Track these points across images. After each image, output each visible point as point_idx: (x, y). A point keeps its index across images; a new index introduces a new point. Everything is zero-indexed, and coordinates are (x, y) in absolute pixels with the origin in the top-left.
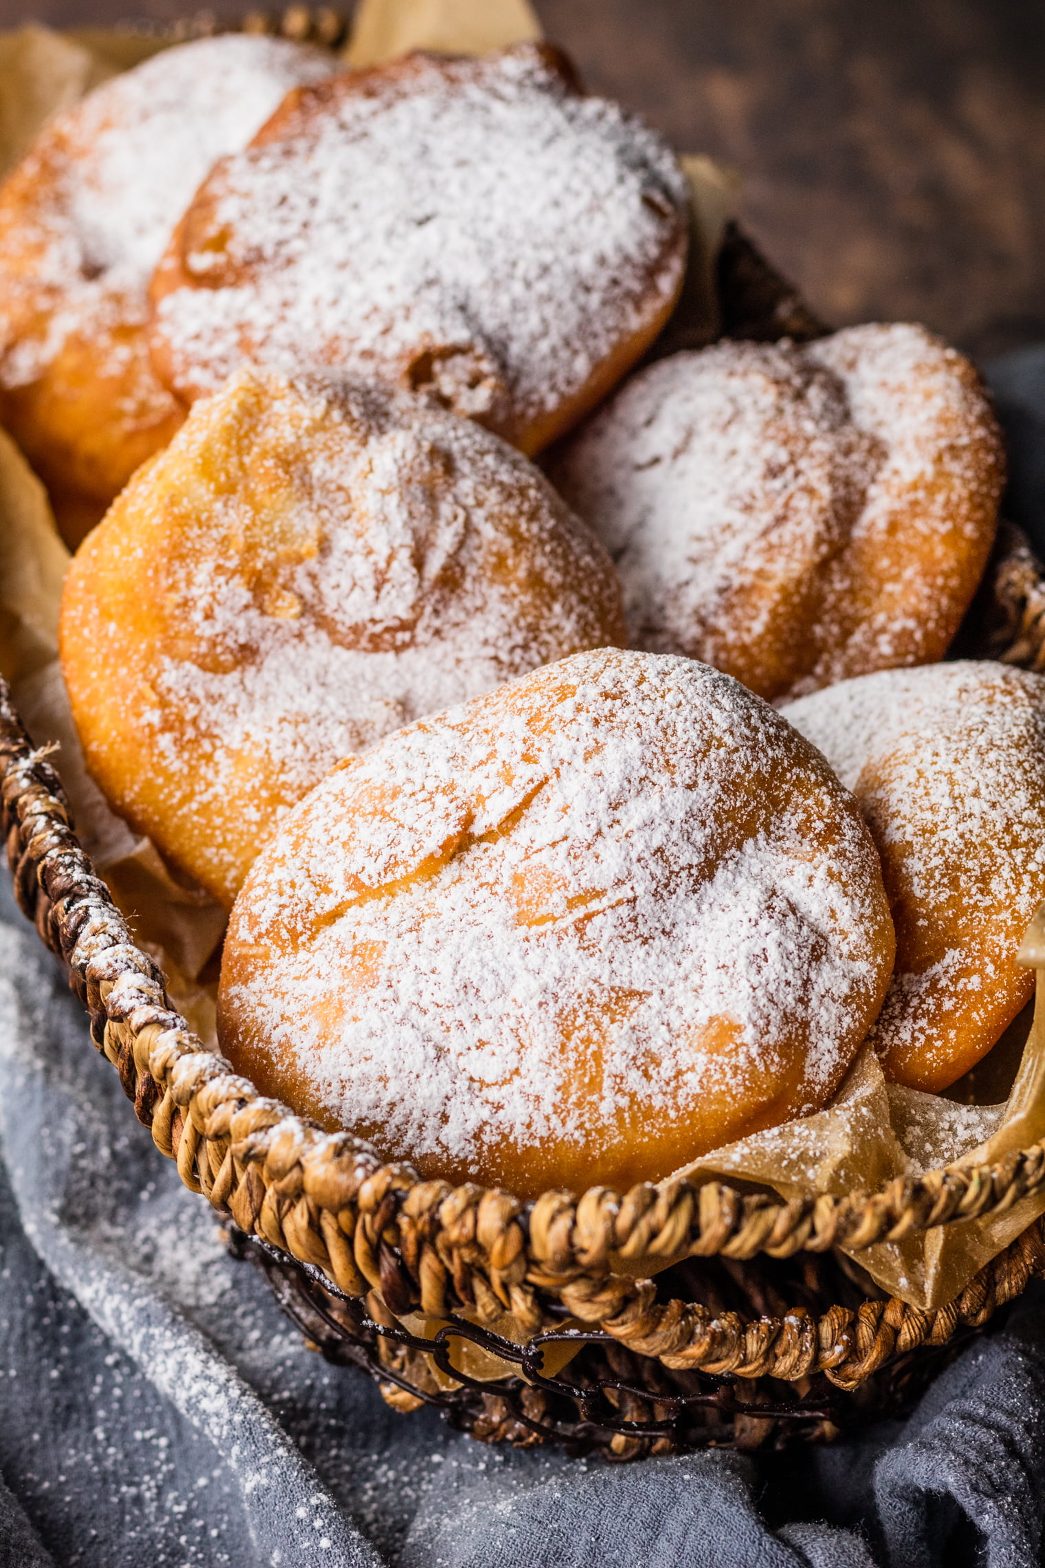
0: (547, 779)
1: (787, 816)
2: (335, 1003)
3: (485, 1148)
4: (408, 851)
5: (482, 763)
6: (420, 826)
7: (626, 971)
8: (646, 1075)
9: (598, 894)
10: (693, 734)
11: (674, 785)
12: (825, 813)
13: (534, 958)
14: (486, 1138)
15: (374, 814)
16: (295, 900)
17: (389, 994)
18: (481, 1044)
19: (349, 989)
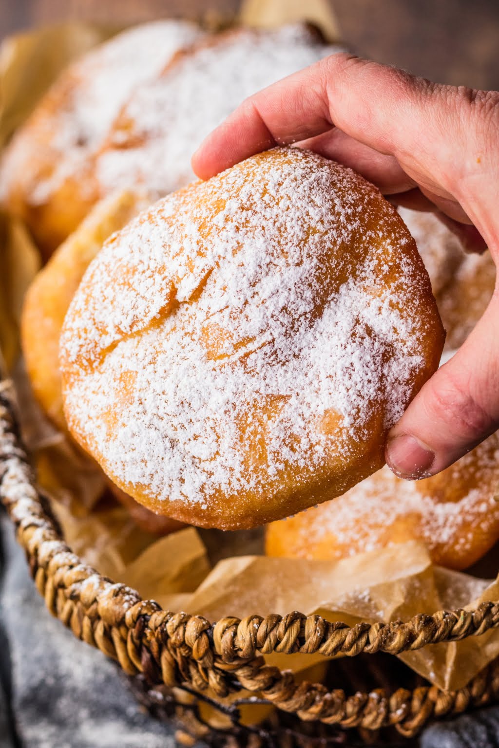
0: (213, 269)
1: (367, 263)
2: (113, 414)
3: (207, 496)
4: (143, 313)
5: (177, 254)
6: (148, 295)
7: (274, 384)
8: (293, 449)
9: (252, 339)
10: (297, 229)
11: (288, 265)
12: (389, 258)
13: (220, 382)
14: (207, 491)
15: (124, 284)
16: (88, 341)
17: (140, 409)
18: (196, 437)
19: (119, 405)
